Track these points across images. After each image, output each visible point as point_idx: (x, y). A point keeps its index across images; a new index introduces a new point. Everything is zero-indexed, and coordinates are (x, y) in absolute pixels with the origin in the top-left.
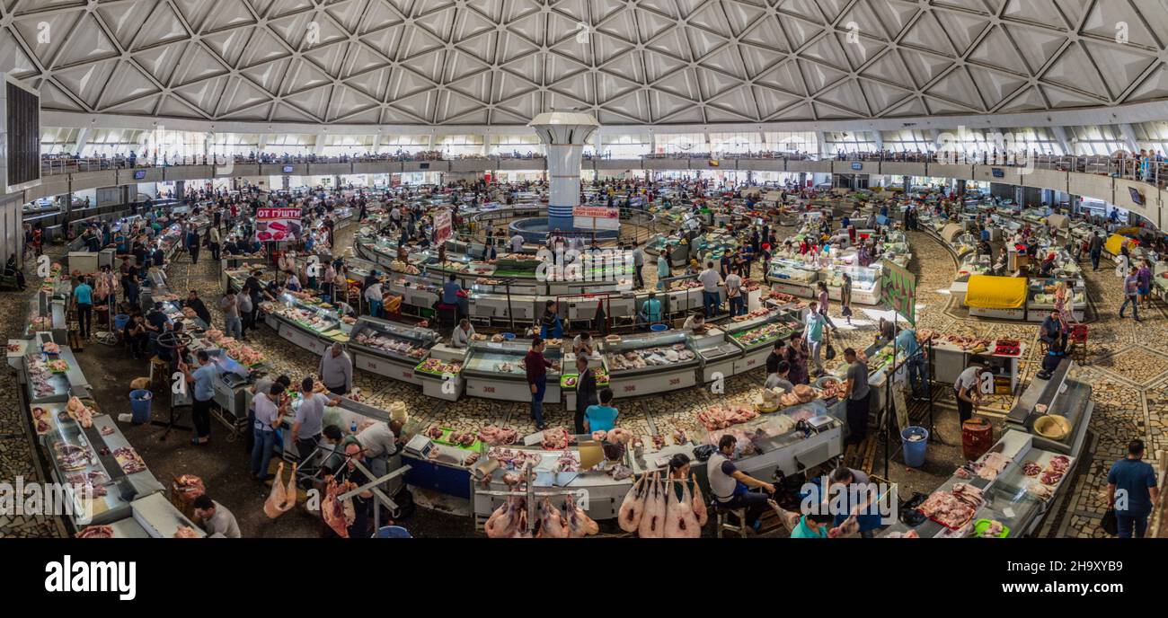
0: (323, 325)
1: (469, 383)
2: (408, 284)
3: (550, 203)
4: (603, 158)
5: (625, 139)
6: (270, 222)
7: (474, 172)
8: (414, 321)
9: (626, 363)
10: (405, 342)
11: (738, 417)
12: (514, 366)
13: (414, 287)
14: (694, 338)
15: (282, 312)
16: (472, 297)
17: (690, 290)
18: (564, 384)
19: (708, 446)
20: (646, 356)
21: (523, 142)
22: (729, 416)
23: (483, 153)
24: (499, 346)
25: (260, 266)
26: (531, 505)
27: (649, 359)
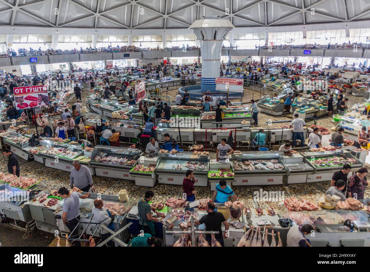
0: (73, 154)
1: (160, 177)
2: (122, 125)
3: (202, 77)
4: (234, 49)
5: (249, 36)
6: (25, 96)
7: (157, 59)
8: (127, 146)
9: (244, 167)
10: (124, 157)
11: (308, 207)
12: (183, 166)
13: (126, 126)
14: (284, 157)
15: (45, 152)
16: (159, 130)
17: (284, 130)
18: (210, 175)
19: (287, 220)
20: (255, 164)
21: (186, 39)
22: (302, 205)
23: (161, 47)
24: (175, 156)
25: (24, 126)
26: (193, 238)
27: (257, 166)
